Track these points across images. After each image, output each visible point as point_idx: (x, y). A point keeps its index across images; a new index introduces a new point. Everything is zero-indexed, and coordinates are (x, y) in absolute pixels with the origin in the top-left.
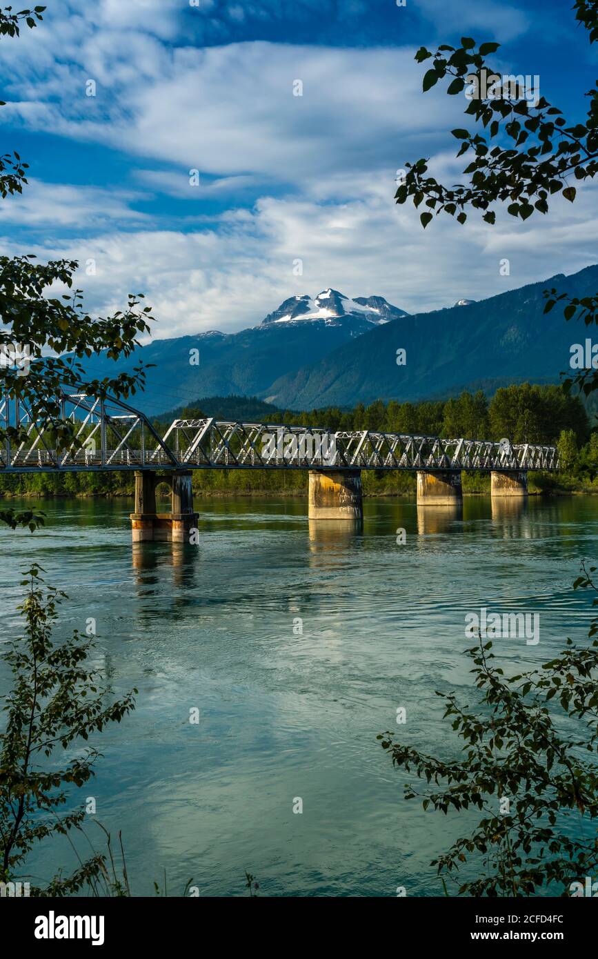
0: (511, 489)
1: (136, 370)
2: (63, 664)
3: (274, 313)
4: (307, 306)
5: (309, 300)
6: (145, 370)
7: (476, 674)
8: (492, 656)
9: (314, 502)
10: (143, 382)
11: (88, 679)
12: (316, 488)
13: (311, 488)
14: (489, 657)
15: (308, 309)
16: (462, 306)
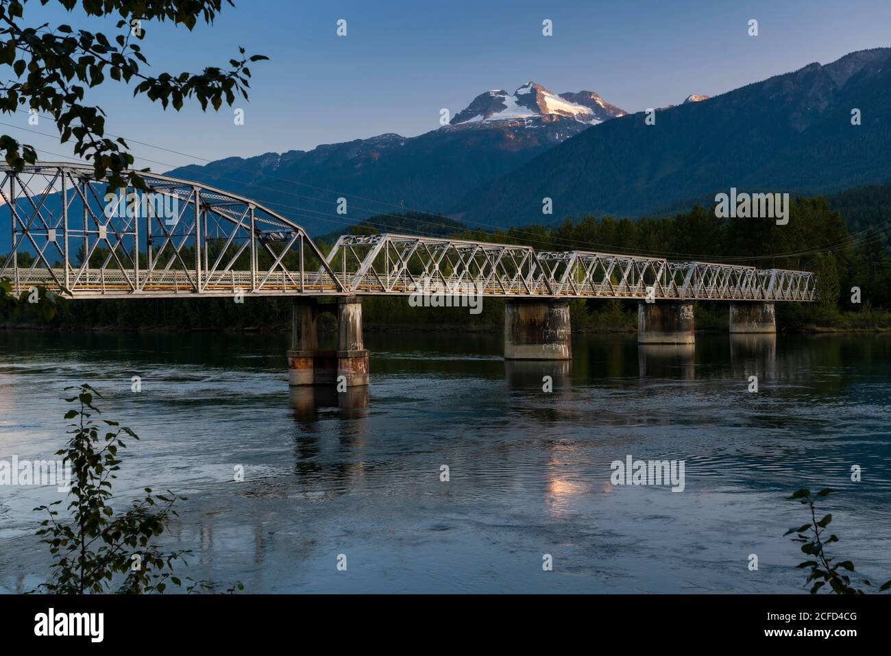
0: (755, 324)
1: (234, 63)
2: (127, 541)
3: (463, 111)
4: (504, 103)
5: (506, 96)
6: (249, 65)
7: (808, 571)
8: (834, 538)
9: (512, 337)
10: (245, 82)
11: (166, 566)
12: (514, 320)
13: (508, 321)
14: (829, 541)
15: (505, 107)
16: (694, 103)
